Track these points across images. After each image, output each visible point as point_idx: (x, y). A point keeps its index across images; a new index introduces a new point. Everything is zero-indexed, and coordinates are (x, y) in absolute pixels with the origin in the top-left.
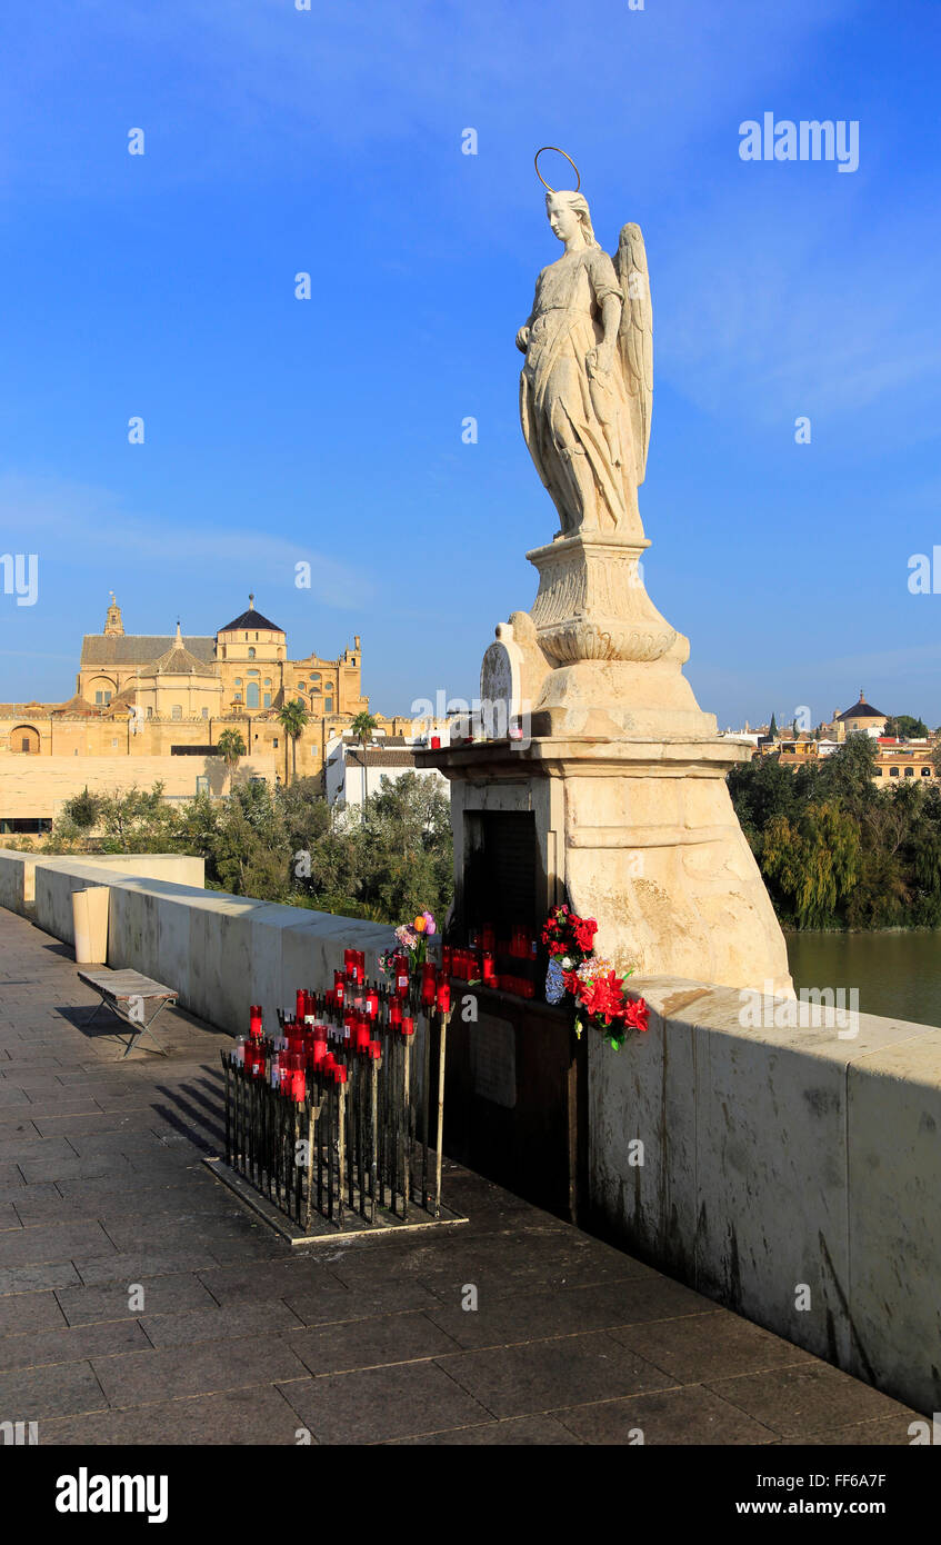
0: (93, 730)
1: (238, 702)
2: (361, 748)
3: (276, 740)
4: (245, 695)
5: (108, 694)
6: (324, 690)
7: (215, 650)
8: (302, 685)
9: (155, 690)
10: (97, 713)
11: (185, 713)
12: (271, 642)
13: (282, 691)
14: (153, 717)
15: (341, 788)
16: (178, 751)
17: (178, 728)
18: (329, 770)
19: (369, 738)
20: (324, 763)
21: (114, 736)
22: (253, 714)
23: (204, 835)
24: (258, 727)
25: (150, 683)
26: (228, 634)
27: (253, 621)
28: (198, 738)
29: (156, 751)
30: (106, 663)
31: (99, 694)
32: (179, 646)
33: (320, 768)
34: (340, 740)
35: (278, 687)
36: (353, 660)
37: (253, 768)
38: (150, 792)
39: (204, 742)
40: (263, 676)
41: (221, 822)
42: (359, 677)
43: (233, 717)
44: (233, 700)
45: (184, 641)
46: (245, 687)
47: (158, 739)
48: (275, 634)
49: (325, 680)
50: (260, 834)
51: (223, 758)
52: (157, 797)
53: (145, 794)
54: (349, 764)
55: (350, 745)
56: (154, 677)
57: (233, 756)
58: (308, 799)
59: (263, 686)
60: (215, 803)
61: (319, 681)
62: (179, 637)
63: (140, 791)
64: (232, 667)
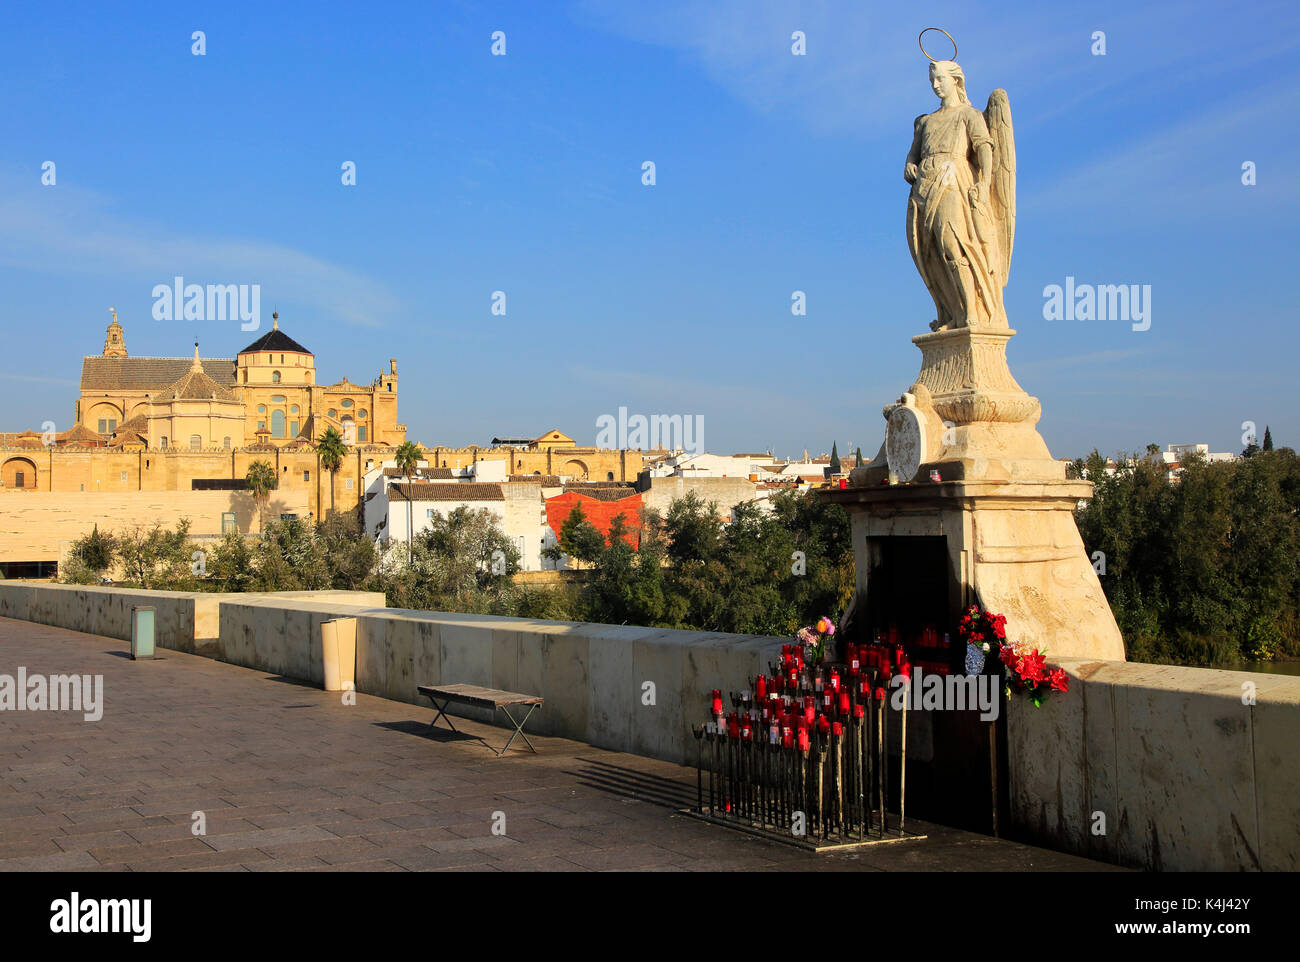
0: (99, 462)
1: (262, 431)
2: (405, 481)
3: (307, 472)
4: (270, 422)
5: (113, 422)
6: (357, 418)
7: (235, 374)
8: (333, 412)
9: (170, 418)
10: (104, 444)
11: (205, 443)
12: (298, 366)
13: (311, 419)
14: (169, 447)
15: (383, 525)
16: (199, 485)
17: (197, 460)
18: (368, 506)
19: (413, 470)
20: (361, 498)
21: (123, 468)
22: (279, 444)
23: (238, 577)
24: (287, 459)
25: (165, 410)
26: (250, 356)
27: (276, 342)
28: (220, 472)
29: (172, 485)
30: (110, 388)
31: (102, 422)
32: (197, 369)
33: (356, 502)
34: (381, 472)
35: (306, 414)
36: (389, 385)
37: (284, 503)
38: (175, 531)
39: (227, 475)
40: (290, 402)
41: (254, 563)
42: (395, 403)
43: (258, 448)
44: (256, 430)
45: (203, 364)
46: (270, 414)
47: (174, 472)
48: (303, 357)
49: (358, 406)
50: (300, 575)
51: (252, 492)
52: (182, 536)
53: (168, 534)
54: (392, 498)
55: (392, 477)
56: (170, 404)
57: (264, 490)
58: (350, 536)
59: (290, 413)
60: (249, 544)
61: (351, 408)
62: (197, 360)
63: (164, 528)
64: (255, 392)
